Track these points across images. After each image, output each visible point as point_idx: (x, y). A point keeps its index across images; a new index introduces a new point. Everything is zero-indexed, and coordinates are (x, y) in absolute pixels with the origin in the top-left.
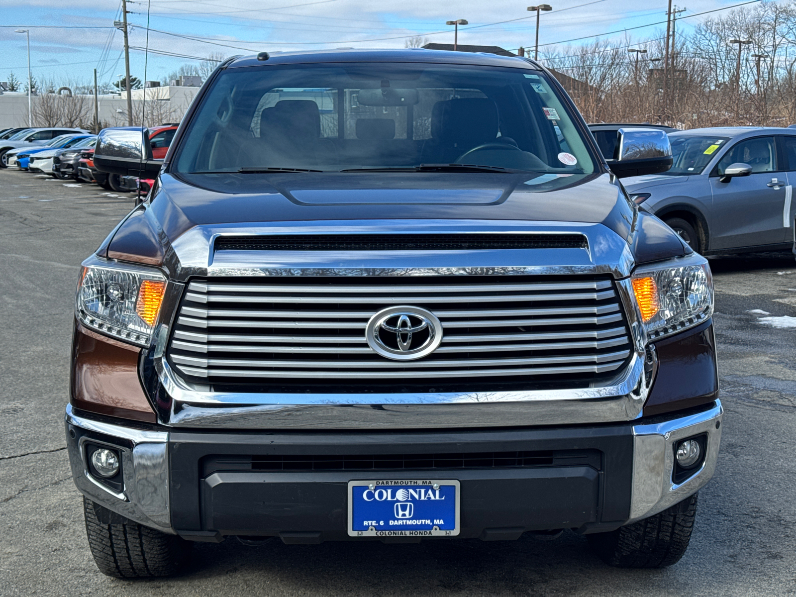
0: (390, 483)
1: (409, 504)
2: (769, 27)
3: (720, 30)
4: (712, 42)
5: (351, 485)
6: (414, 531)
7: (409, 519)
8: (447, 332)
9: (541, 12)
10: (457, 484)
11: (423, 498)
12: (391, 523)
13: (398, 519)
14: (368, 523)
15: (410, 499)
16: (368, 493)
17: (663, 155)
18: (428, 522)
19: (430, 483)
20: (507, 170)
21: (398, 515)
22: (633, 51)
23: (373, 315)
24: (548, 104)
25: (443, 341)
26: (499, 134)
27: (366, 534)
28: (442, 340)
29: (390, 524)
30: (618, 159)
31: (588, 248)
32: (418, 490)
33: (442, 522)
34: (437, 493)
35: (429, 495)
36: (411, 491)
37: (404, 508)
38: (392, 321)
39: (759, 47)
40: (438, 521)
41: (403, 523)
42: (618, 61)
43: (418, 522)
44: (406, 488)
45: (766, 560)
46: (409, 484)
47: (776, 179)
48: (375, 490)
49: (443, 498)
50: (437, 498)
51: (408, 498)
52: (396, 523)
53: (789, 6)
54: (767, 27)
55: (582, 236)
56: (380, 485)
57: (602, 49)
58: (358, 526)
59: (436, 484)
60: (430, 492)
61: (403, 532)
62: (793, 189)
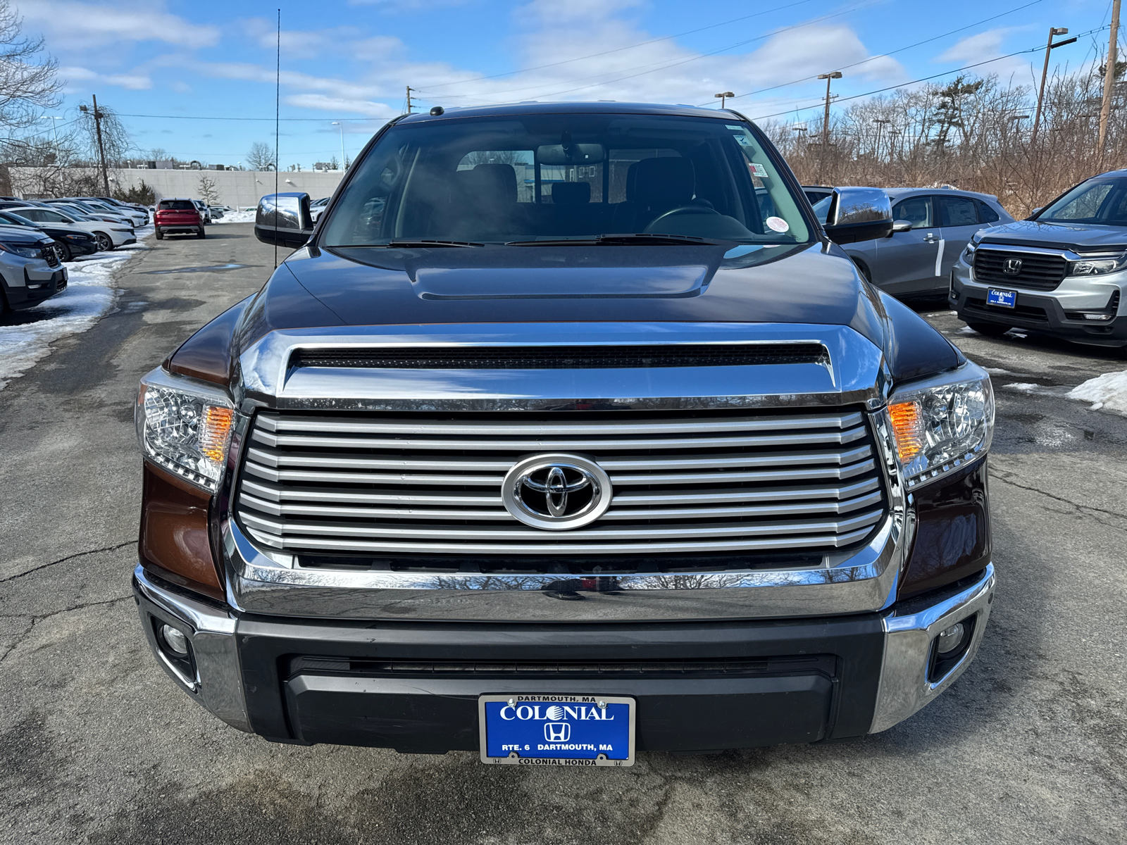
0: (537, 699)
1: (564, 724)
2: (902, 110)
3: (862, 112)
4: (856, 122)
5: (482, 701)
6: (571, 760)
7: (565, 743)
8: (618, 490)
9: (726, 98)
10: (632, 703)
11: (583, 717)
12: (540, 747)
13: (549, 744)
14: (509, 748)
15: (565, 718)
16: (506, 710)
17: (882, 217)
18: (591, 747)
19: (593, 699)
20: (705, 240)
21: (549, 738)
22: (796, 129)
23: (512, 466)
24: (753, 159)
25: (612, 504)
26: (694, 197)
27: (504, 761)
28: (611, 501)
29: (539, 749)
30: (834, 223)
31: (828, 363)
32: (577, 708)
33: (610, 748)
34: (604, 712)
35: (592, 714)
36: (567, 708)
37: (557, 729)
38: (540, 476)
39: (893, 126)
40: (605, 746)
41: (556, 747)
42: (784, 137)
43: (578, 747)
44: (561, 705)
45: (993, 693)
46: (564, 700)
47: (931, 234)
48: (517, 707)
49: (612, 719)
50: (604, 718)
51: (563, 717)
52: (547, 747)
53: (918, 92)
54: (900, 110)
55: (819, 346)
56: (523, 701)
57: (772, 128)
58: (494, 751)
59: (601, 701)
60: (593, 710)
61: (557, 760)
62: (945, 243)
